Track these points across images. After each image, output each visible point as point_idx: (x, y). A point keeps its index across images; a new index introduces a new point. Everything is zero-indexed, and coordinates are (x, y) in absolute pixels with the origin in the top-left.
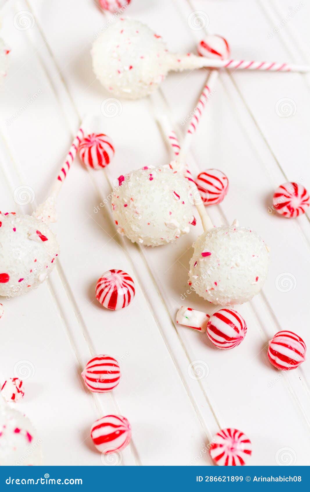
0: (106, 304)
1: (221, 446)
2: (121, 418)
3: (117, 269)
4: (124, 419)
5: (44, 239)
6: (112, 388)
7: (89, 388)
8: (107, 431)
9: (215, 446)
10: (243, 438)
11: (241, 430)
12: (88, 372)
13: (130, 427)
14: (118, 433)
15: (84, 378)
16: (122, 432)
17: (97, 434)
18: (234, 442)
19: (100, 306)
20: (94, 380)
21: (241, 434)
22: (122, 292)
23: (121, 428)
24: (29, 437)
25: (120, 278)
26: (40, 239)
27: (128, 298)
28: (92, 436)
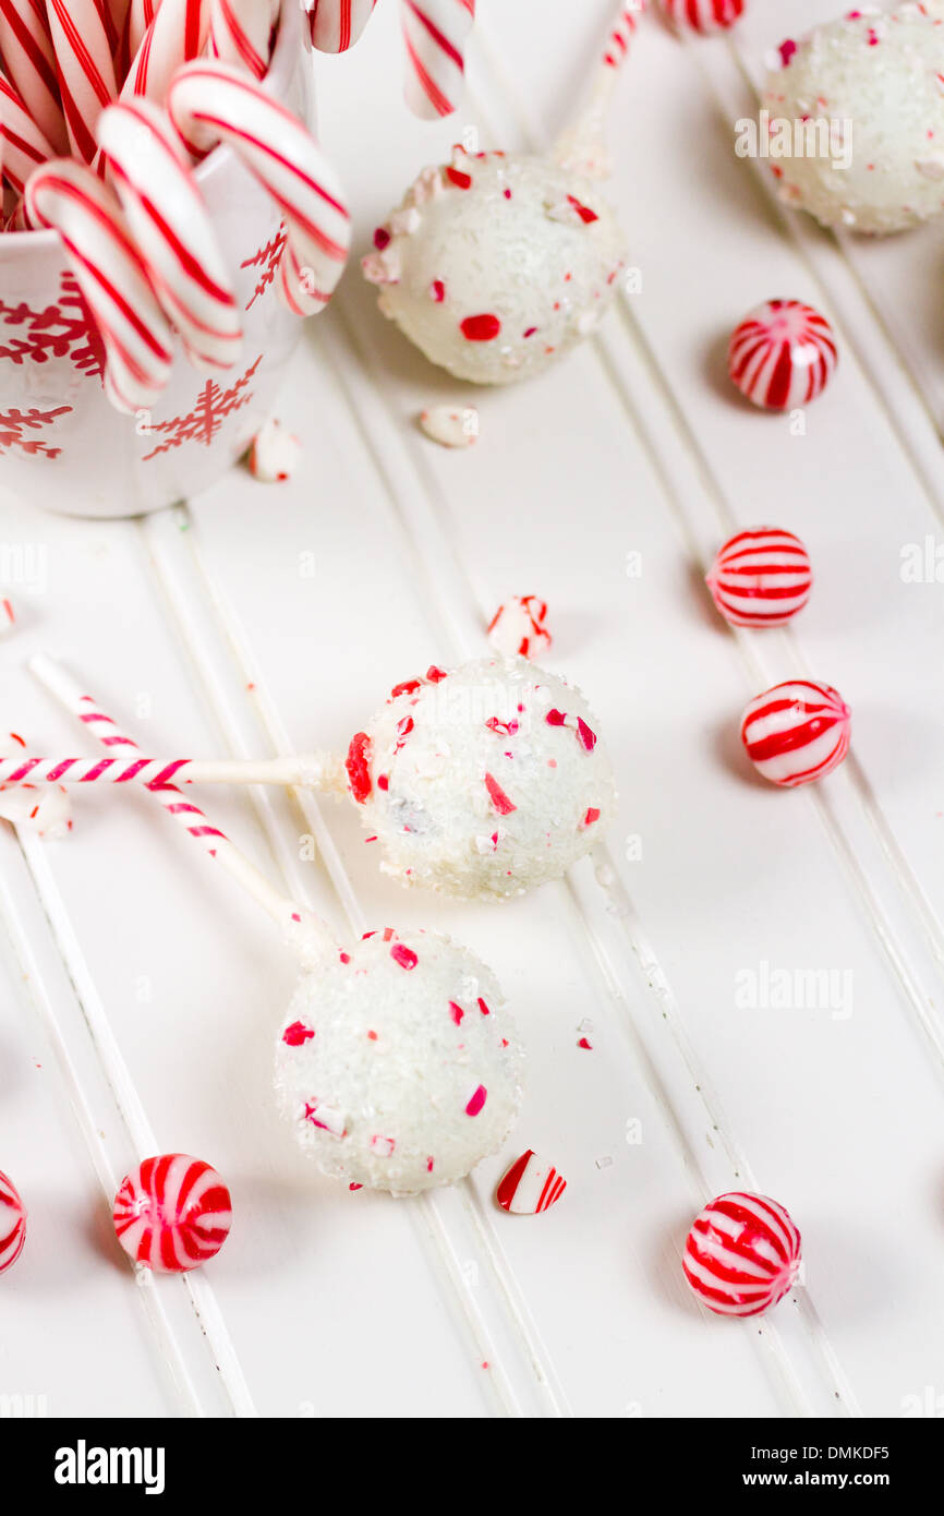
0: (759, 396)
2: (825, 689)
3: (785, 295)
4: (830, 690)
5: (588, 216)
6: (789, 614)
7: (728, 615)
8: (787, 720)
12: (727, 571)
13: (847, 710)
14: (816, 725)
15: (714, 589)
16: (827, 723)
17: (759, 732)
19: (742, 402)
20: (740, 592)
22: (803, 357)
23: (824, 713)
24: (587, 737)
25: (796, 323)
26: (576, 217)
27: (821, 374)
28: (745, 739)
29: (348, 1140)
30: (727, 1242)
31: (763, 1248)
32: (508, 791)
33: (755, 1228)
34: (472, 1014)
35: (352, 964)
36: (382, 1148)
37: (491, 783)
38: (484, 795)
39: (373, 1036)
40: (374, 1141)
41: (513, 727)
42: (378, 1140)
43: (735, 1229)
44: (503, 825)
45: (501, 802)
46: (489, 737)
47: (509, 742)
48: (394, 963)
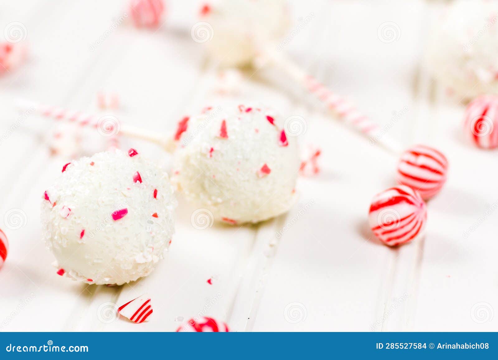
29: (55, 208)
34: (146, 187)
36: (64, 213)
37: (224, 124)
38: (218, 127)
40: (63, 208)
42: (65, 208)
46: (236, 109)
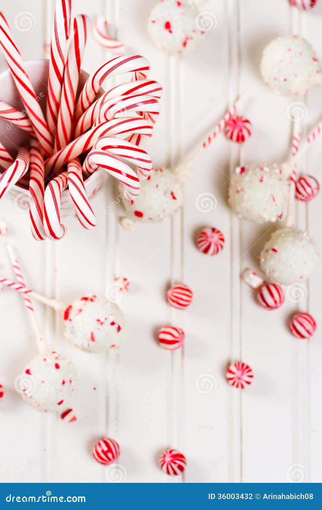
0: (202, 249)
1: (233, 373)
2: (180, 332)
4: (183, 333)
5: (174, 198)
8: (169, 337)
9: (231, 372)
10: (250, 374)
11: (251, 366)
14: (174, 341)
15: (170, 295)
17: (162, 336)
18: (242, 374)
20: (174, 301)
21: (250, 371)
22: (213, 247)
23: (177, 339)
24: (119, 329)
25: (216, 238)
26: (171, 197)
28: (159, 336)
29: (30, 399)
30: (103, 451)
31: (110, 455)
32: (95, 337)
33: (110, 450)
34: (67, 383)
35: (46, 362)
36: (36, 405)
37: (92, 334)
38: (89, 336)
39: (43, 382)
40: (35, 402)
41: (102, 323)
43: (106, 449)
44: (92, 343)
45: (93, 339)
46: (96, 323)
47: (100, 326)
48: (54, 367)
